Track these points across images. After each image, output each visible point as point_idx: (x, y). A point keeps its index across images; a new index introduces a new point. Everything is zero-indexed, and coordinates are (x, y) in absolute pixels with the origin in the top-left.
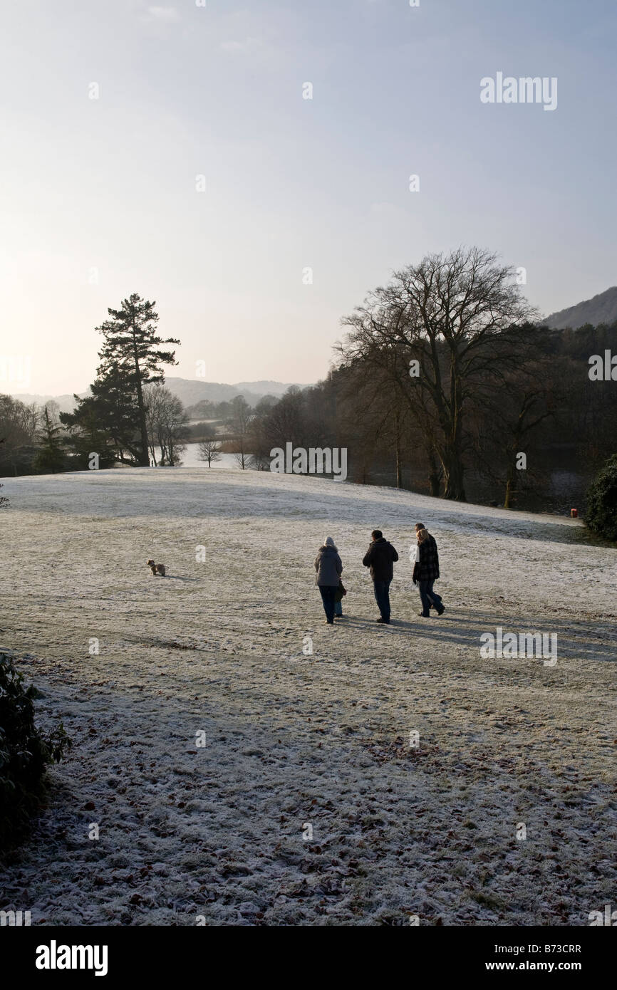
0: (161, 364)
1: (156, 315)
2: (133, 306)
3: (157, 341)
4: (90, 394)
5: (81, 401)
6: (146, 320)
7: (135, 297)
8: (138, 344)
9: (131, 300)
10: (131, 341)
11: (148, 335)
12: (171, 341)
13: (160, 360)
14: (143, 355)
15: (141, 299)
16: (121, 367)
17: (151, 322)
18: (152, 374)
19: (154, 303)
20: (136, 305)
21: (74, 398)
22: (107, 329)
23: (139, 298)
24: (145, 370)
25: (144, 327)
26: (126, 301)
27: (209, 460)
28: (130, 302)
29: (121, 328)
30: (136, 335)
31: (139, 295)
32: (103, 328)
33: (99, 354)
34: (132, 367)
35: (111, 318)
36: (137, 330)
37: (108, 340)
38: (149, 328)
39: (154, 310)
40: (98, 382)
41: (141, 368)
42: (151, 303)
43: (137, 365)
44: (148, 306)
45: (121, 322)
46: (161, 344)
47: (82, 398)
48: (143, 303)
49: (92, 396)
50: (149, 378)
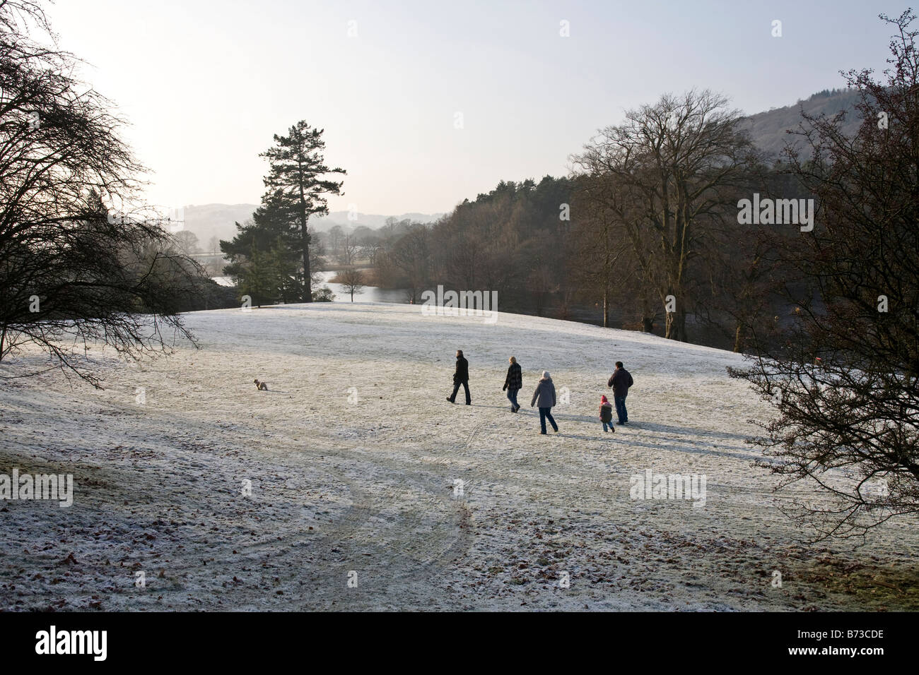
0: (326, 194)
1: (323, 144)
2: (300, 134)
3: (323, 170)
4: (253, 223)
5: (243, 229)
6: (312, 147)
7: (303, 124)
8: (305, 174)
9: (298, 126)
10: (297, 169)
11: (314, 163)
12: (338, 170)
13: (326, 190)
14: (309, 185)
15: (308, 126)
16: (287, 196)
17: (316, 150)
18: (316, 204)
19: (322, 131)
20: (303, 132)
21: (236, 226)
22: (273, 155)
23: (306, 125)
24: (309, 199)
25: (310, 155)
26: (294, 127)
27: (352, 293)
28: (297, 129)
29: (287, 156)
30: (302, 164)
31: (307, 122)
32: (268, 155)
33: (265, 181)
34: (298, 196)
35: (276, 145)
36: (302, 158)
37: (273, 167)
38: (315, 156)
39: (322, 138)
40: (261, 210)
41: (306, 197)
42: (318, 131)
43: (302, 194)
44: (316, 134)
45: (288, 149)
46: (326, 173)
47: (244, 226)
48: (310, 131)
49: (255, 225)
50: (313, 208)
